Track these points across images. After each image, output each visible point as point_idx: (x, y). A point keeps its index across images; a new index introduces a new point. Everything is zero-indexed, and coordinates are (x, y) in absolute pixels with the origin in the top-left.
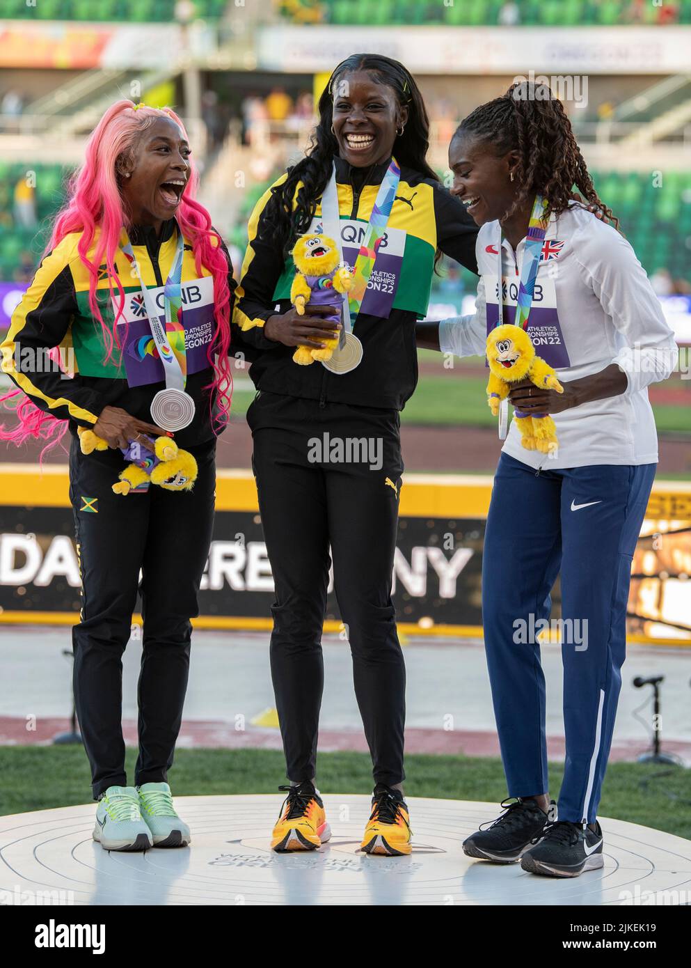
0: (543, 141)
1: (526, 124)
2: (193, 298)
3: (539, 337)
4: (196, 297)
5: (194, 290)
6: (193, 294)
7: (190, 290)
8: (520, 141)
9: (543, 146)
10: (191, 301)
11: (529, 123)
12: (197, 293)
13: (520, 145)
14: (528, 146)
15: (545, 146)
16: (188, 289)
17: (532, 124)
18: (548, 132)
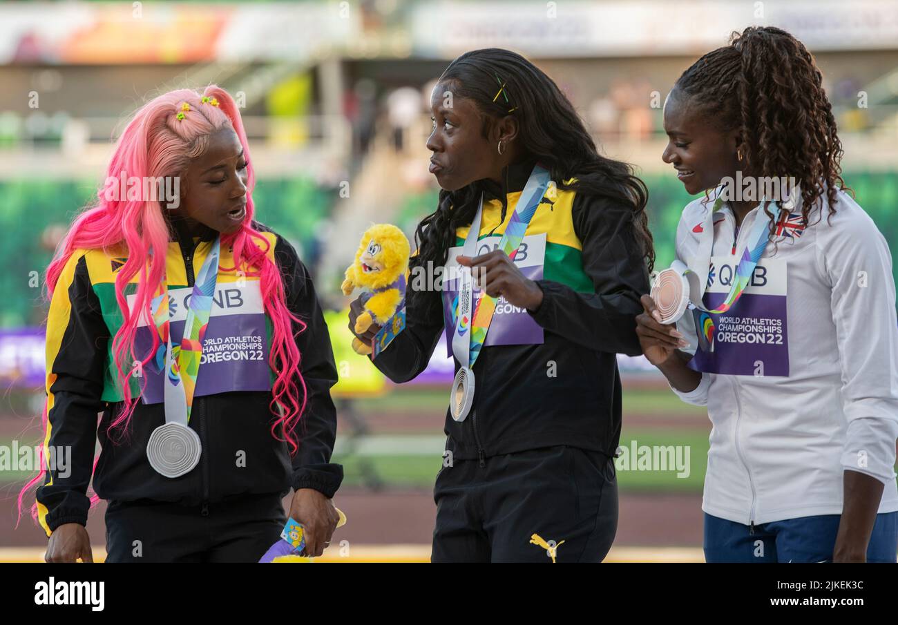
0: (776, 116)
1: (752, 93)
2: (232, 302)
3: (755, 333)
4: (237, 302)
5: (236, 294)
6: (233, 298)
7: (229, 293)
8: (744, 114)
9: (776, 122)
10: (229, 306)
11: (758, 94)
12: (238, 297)
13: (744, 119)
14: (753, 122)
15: (779, 121)
16: (227, 292)
17: (761, 95)
18: (783, 104)
